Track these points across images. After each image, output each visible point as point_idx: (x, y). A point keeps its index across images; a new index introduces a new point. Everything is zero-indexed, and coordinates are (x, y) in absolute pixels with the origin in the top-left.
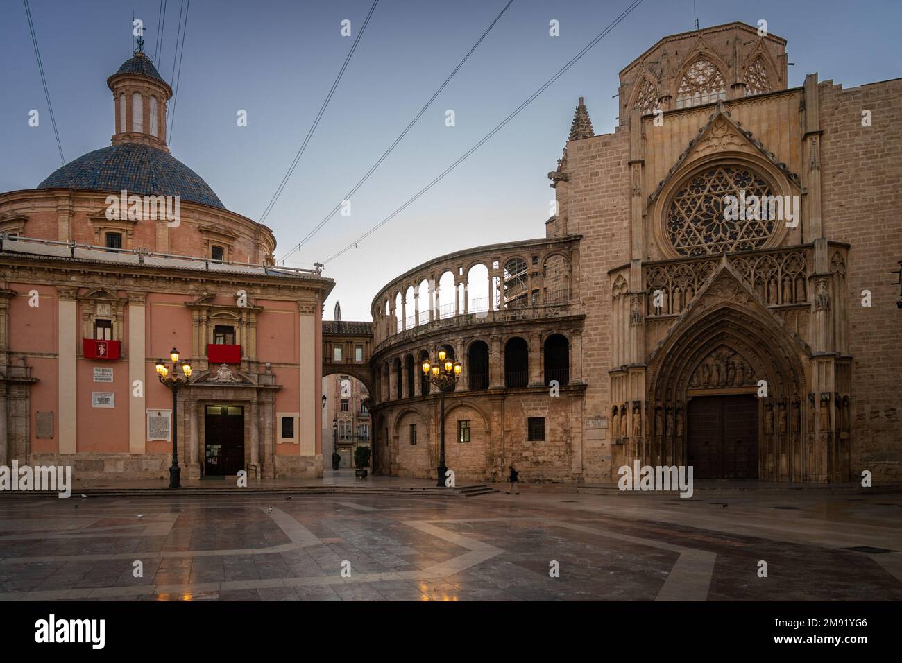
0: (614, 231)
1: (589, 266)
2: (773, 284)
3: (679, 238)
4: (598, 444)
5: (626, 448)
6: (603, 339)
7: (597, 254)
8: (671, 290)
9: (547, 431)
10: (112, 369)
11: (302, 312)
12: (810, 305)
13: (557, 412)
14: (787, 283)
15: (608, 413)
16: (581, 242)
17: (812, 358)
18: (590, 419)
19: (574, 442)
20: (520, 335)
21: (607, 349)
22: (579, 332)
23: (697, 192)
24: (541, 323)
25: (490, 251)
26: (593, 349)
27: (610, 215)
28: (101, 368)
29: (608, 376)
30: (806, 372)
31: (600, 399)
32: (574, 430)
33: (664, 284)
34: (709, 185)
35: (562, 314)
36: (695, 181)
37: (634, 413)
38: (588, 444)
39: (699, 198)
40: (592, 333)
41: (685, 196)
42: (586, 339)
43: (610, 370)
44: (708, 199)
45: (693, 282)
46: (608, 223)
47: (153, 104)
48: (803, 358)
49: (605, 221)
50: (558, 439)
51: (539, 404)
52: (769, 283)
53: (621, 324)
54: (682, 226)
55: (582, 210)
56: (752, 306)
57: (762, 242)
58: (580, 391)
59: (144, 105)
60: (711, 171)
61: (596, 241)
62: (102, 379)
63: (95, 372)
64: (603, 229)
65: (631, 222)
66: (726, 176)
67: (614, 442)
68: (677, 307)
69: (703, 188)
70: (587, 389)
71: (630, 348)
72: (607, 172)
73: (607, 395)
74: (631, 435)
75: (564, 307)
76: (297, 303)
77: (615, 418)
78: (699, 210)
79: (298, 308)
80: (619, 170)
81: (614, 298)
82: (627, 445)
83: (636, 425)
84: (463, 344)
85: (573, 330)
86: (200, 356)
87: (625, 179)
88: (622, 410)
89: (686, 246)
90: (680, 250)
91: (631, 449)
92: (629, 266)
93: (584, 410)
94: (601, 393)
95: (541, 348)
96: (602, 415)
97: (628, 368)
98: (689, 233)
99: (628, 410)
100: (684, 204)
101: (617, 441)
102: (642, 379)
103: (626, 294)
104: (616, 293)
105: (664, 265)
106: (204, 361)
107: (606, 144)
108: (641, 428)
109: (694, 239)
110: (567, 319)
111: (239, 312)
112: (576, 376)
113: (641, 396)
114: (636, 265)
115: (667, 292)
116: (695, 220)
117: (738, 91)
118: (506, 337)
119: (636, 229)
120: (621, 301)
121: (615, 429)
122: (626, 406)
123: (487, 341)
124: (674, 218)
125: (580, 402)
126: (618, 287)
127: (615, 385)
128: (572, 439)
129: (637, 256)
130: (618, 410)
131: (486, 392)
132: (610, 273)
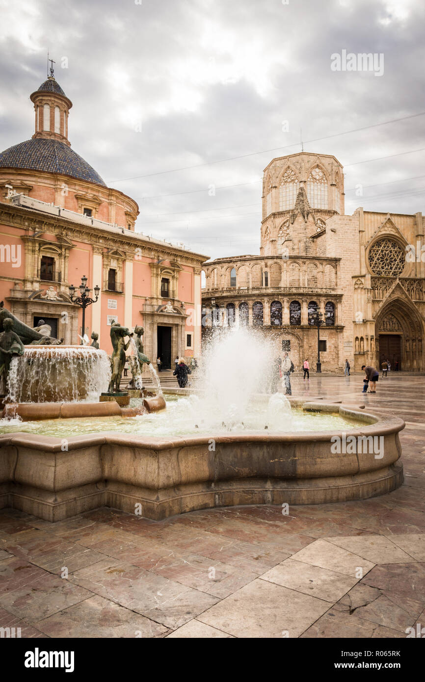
0: (354, 259)
1: (344, 272)
2: (413, 292)
3: (373, 265)
4: (348, 354)
6: (350, 306)
7: (347, 268)
8: (379, 288)
9: (327, 347)
10: (116, 301)
11: (196, 274)
13: (332, 338)
14: (417, 292)
15: (353, 340)
16: (341, 261)
18: (345, 342)
19: (339, 352)
20: (315, 300)
21: (351, 311)
22: (340, 302)
23: (379, 247)
24: (325, 296)
25: (302, 258)
26: (346, 310)
27: (352, 251)
28: (112, 300)
29: (352, 323)
31: (349, 333)
32: (339, 347)
33: (376, 286)
34: (383, 245)
35: (333, 293)
36: (378, 243)
37: (371, 340)
38: (345, 354)
39: (379, 250)
40: (346, 303)
41: (374, 248)
42: (343, 305)
43: (353, 321)
44: (382, 251)
45: (386, 286)
47: (57, 112)
49: (351, 254)
50: (332, 351)
51: (323, 334)
52: (411, 291)
53: (359, 300)
54: (373, 261)
55: (341, 247)
56: (406, 299)
57: (401, 272)
58: (341, 329)
59: (51, 112)
60: (383, 241)
61: (347, 262)
62: (111, 307)
63: (109, 302)
64: (349, 257)
65: (360, 256)
66: (389, 243)
67: (357, 353)
68: (381, 297)
69: (381, 246)
70: (344, 328)
71: (366, 312)
72: (351, 232)
73: (352, 331)
74: (370, 350)
75: (333, 289)
76: (194, 268)
77: (357, 342)
78: (379, 255)
79: (194, 271)
80: (356, 233)
81: (355, 289)
82: (368, 355)
83: (372, 346)
84: (288, 302)
85: (338, 301)
86: (157, 296)
87: (358, 238)
88: (361, 339)
89: (375, 269)
90: (373, 271)
91: (370, 356)
92: (364, 276)
93: (343, 338)
94: (350, 331)
95: (325, 308)
96: (350, 341)
97: (368, 321)
98: (376, 264)
99: (367, 339)
100: (374, 251)
101: (360, 352)
102: (374, 326)
103: (362, 288)
104: (356, 286)
105: (376, 278)
106: (160, 299)
107: (350, 220)
108: (375, 347)
109: (378, 267)
110: (336, 296)
111: (174, 271)
112: (339, 322)
113: (374, 334)
114: (368, 277)
115: (377, 289)
116: (378, 259)
117: (333, 188)
118: (309, 301)
119: (363, 260)
120: (359, 290)
121: (357, 347)
122: (364, 337)
123: (300, 301)
124: (371, 256)
125: (342, 334)
126: (358, 284)
127: (356, 327)
128: (338, 351)
129: (364, 272)
130: (358, 339)
131: (299, 327)
132: (353, 277)
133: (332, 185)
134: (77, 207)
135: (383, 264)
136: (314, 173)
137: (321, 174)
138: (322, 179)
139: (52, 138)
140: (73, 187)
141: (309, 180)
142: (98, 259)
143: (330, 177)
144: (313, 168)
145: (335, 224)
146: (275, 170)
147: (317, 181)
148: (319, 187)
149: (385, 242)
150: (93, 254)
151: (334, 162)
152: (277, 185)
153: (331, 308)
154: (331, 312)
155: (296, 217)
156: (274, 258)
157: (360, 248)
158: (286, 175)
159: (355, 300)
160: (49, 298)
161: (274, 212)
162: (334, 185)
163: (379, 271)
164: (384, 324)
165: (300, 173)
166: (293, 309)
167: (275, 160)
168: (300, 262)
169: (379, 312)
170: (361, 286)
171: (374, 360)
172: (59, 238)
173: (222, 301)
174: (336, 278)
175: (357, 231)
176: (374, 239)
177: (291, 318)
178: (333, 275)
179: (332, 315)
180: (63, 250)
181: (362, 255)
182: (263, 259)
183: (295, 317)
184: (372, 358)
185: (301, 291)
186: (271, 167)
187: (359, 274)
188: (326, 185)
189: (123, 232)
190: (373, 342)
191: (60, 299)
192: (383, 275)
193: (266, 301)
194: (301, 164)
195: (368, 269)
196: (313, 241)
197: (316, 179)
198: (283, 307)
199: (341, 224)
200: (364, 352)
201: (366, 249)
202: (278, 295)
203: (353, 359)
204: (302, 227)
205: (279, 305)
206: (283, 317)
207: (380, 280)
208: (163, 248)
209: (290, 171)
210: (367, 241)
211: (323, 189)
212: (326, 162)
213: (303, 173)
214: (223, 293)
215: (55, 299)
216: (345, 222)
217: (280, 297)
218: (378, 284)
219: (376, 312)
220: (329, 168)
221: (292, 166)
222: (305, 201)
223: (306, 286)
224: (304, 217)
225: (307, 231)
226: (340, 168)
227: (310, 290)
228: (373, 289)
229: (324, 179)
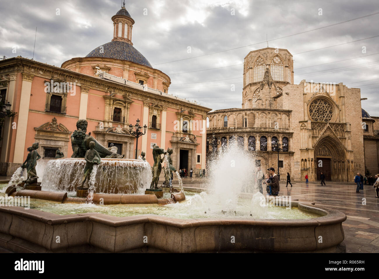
0: (300, 111)
1: (294, 119)
2: (338, 132)
3: (312, 115)
4: (297, 169)
5: (309, 171)
6: (298, 140)
7: (296, 116)
8: (316, 129)
9: (284, 165)
10: (156, 134)
11: (204, 119)
12: (346, 138)
13: (286, 159)
14: (341, 132)
15: (300, 160)
16: (292, 112)
17: (347, 151)
18: (295, 162)
19: (292, 168)
20: (276, 136)
21: (299, 143)
22: (292, 137)
23: (316, 104)
24: (282, 133)
25: (268, 110)
26: (296, 142)
27: (299, 106)
28: (153, 134)
29: (300, 151)
30: (346, 154)
31: (298, 156)
32: (291, 165)
33: (314, 128)
34: (318, 103)
35: (287, 131)
36: (315, 101)
37: (312, 161)
38: (295, 169)
40: (295, 138)
41: (313, 104)
42: (294, 139)
43: (300, 149)
44: (318, 106)
45: (321, 128)
46: (299, 109)
47: (126, 26)
48: (345, 151)
49: (298, 108)
50: (287, 167)
51: (281, 157)
52: (337, 131)
53: (304, 136)
54: (312, 112)
55: (292, 103)
56: (334, 136)
57: (330, 119)
58: (292, 154)
59: (122, 26)
60: (319, 100)
61: (296, 113)
62: (153, 138)
63: (152, 135)
64: (297, 110)
66: (322, 101)
67: (303, 169)
68: (318, 134)
69: (317, 103)
70: (294, 153)
71: (308, 144)
72: (298, 95)
73: (299, 155)
74: (311, 168)
75: (287, 129)
76: (202, 115)
77: (303, 162)
78: (316, 109)
79: (202, 117)
80: (301, 95)
81: (301, 129)
82: (309, 170)
83: (312, 165)
84: (259, 136)
85: (290, 136)
86: (180, 132)
87: (302, 98)
88: (305, 160)
89: (313, 117)
90: (312, 118)
91: (311, 171)
92: (307, 121)
93: (294, 159)
94: (298, 155)
95: (282, 141)
96: (298, 161)
97: (309, 149)
98: (314, 114)
99: (309, 160)
100: (313, 106)
101: (304, 169)
102: (313, 153)
103: (305, 129)
104: (302, 128)
105: (314, 123)
106: (182, 133)
107: (298, 87)
108: (314, 166)
109: (315, 116)
110: (289, 133)
111: (190, 117)
112: (291, 149)
113: (313, 157)
114: (309, 122)
115: (315, 130)
116: (315, 111)
117: (287, 68)
118: (272, 136)
119: (306, 111)
120: (304, 130)
121: (303, 166)
122: (307, 159)
123: (267, 136)
124: (311, 109)
125: (293, 157)
126: (303, 126)
127: (302, 153)
128: (290, 167)
129: (306, 119)
130: (303, 160)
131: (266, 152)
132: (300, 122)
133: (286, 67)
134: (135, 80)
135: (319, 114)
136: (275, 60)
137: (279, 60)
138: (280, 63)
139: (123, 41)
140: (134, 68)
141: (272, 64)
142: (146, 110)
143: (285, 62)
144: (275, 57)
145: (288, 90)
146: (251, 58)
147: (277, 65)
148: (278, 68)
149: (319, 101)
150: (144, 107)
151: (287, 53)
152: (252, 67)
153: (286, 141)
154: (286, 143)
155: (264, 86)
156: (251, 110)
157: (304, 104)
158: (258, 61)
159: (301, 136)
160: (117, 132)
161: (250, 82)
162: (287, 67)
163: (316, 119)
164: (320, 151)
165: (266, 60)
166: (262, 141)
167: (251, 52)
168: (267, 113)
169: (316, 144)
170: (305, 128)
171: (314, 174)
172: (124, 97)
173: (219, 136)
174: (289, 122)
175: (302, 94)
176: (313, 99)
177: (261, 146)
178: (287, 121)
179: (287, 145)
180: (127, 104)
181: (305, 109)
182: (244, 111)
183: (264, 146)
184: (312, 173)
185: (267, 130)
186: (249, 57)
187: (304, 120)
188: (282, 67)
189: (161, 94)
190: (313, 163)
191: (124, 132)
192: (319, 121)
193: (246, 136)
194: (267, 54)
195: (309, 117)
196: (275, 100)
197: (276, 63)
198: (256, 140)
199: (292, 90)
200: (307, 169)
201: (308, 105)
202: (253, 132)
203: (300, 172)
204: (268, 92)
205: (254, 138)
206: (256, 146)
207: (317, 124)
208: (184, 104)
209: (260, 59)
210: (308, 100)
211: (280, 69)
212: (282, 53)
213: (268, 59)
214: (219, 130)
215: (121, 132)
216: (295, 88)
217: (254, 134)
218: (316, 126)
219: (314, 143)
220: (284, 57)
221: (261, 55)
222: (270, 76)
223: (270, 127)
224: (269, 86)
225: (271, 94)
226: (291, 57)
227: (273, 129)
228: (312, 130)
229: (281, 63)
